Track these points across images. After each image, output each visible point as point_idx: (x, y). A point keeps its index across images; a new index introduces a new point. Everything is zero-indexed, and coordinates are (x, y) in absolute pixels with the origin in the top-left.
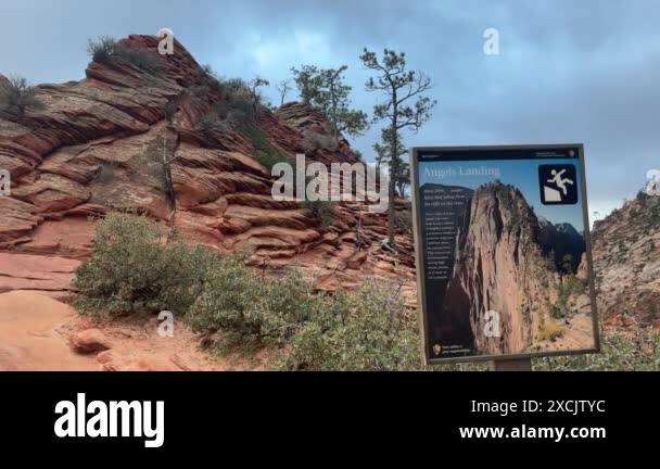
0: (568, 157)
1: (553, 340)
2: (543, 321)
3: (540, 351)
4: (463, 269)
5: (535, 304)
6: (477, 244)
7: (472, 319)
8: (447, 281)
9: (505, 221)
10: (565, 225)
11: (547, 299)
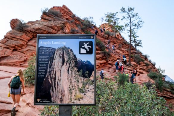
0: (90, 38)
1: (79, 100)
2: (76, 93)
3: (74, 103)
4: (50, 75)
5: (74, 87)
6: (55, 67)
7: (51, 91)
8: (44, 78)
9: (66, 59)
10: (87, 61)
11: (78, 86)
